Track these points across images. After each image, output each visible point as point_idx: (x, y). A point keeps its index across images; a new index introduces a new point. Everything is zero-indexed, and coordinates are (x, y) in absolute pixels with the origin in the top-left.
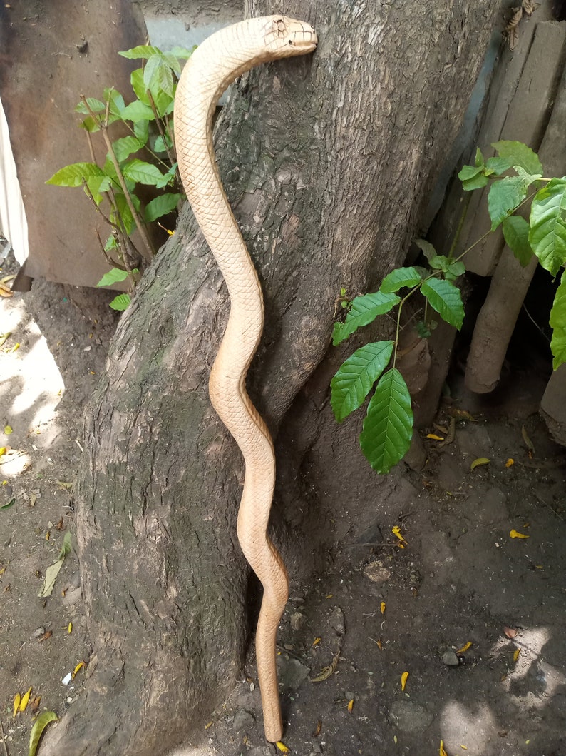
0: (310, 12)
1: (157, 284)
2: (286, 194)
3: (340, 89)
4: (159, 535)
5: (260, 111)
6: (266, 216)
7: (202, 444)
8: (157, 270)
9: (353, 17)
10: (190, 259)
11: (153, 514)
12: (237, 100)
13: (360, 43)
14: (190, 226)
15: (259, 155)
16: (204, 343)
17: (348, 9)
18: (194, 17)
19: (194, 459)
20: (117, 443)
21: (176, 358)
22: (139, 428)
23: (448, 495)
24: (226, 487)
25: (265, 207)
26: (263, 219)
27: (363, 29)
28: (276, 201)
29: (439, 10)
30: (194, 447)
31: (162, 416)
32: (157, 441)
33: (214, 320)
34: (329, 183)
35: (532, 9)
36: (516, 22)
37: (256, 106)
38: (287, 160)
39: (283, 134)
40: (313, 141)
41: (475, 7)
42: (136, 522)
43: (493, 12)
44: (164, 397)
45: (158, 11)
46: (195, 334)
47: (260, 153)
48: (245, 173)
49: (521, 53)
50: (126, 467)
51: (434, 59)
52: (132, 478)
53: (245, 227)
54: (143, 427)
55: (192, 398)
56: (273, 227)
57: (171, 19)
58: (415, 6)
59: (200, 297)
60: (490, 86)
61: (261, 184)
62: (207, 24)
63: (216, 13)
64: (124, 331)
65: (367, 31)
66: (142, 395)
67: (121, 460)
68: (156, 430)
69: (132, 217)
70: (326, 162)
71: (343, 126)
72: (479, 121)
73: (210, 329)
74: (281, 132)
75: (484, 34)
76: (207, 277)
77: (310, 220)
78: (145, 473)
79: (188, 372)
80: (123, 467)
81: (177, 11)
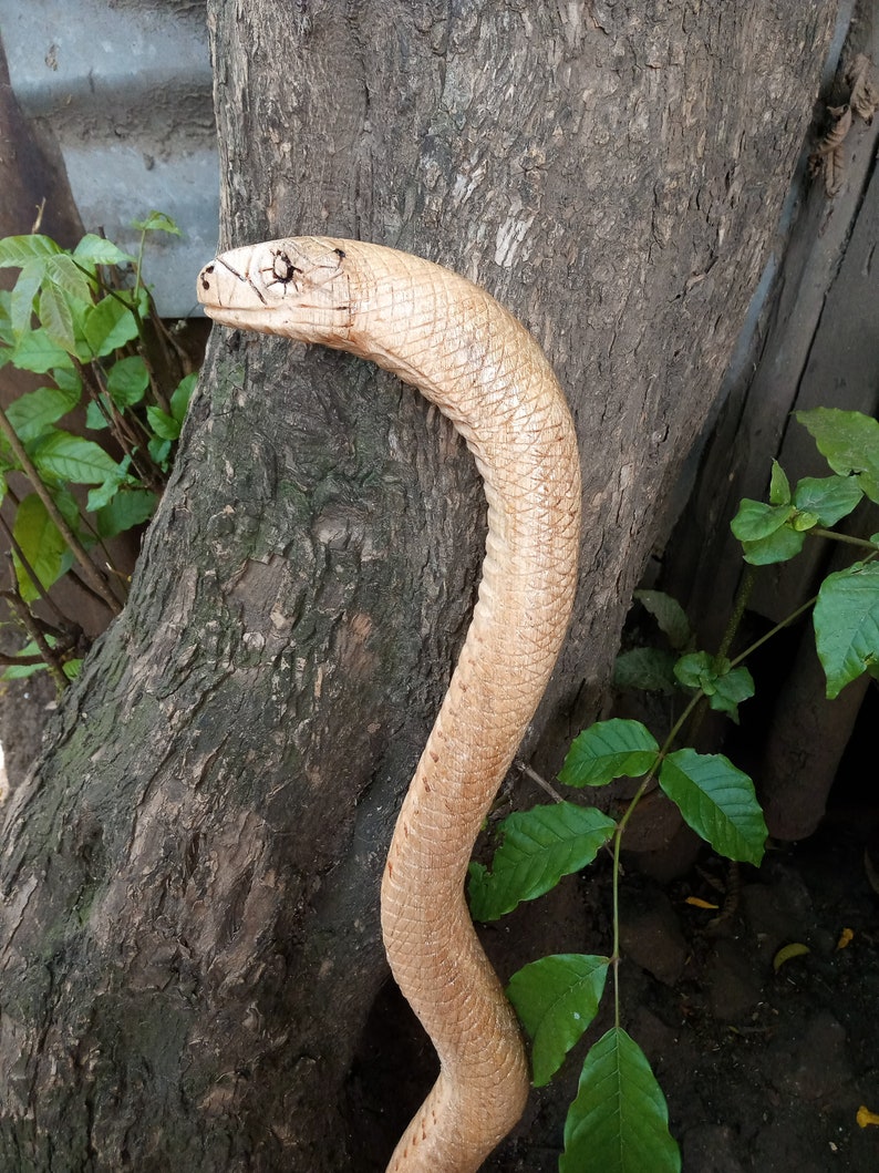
0: (358, 178)
1: (78, 738)
2: (339, 569)
5: (268, 394)
6: (298, 613)
7: (191, 1089)
8: (82, 701)
9: (456, 202)
10: (139, 697)
12: (221, 360)
13: (476, 262)
14: (140, 619)
15: (275, 486)
16: (169, 903)
17: (442, 183)
18: (163, 141)
19: (176, 1114)
20: (11, 1082)
21: (112, 928)
22: (52, 1058)
23: (731, 1033)
24: (256, 1159)
25: (294, 596)
26: (292, 620)
27: (481, 232)
28: (318, 585)
29: (670, 167)
30: (173, 1095)
31: (99, 1035)
32: (93, 1084)
33: (189, 851)
34: (433, 553)
35: (872, 110)
36: (840, 139)
37: (260, 379)
38: (332, 499)
39: (323, 444)
40: (389, 466)
41: (754, 131)
43: (796, 138)
44: (97, 998)
45: (87, 132)
46: (148, 883)
47: (277, 480)
48: (247, 520)
49: (848, 190)
50: (34, 1129)
51: (662, 275)
52: (52, 1149)
53: (253, 636)
54: (58, 1058)
55: (159, 1004)
56: (314, 640)
57: (116, 148)
58: (609, 163)
59: (158, 797)
60: (784, 258)
61: (282, 546)
62: (190, 154)
63: (207, 132)
64: (12, 839)
65: (491, 235)
66: (54, 989)
67: (22, 1113)
68: (89, 1061)
69: (63, 542)
70: (422, 509)
72: (761, 326)
73: (181, 872)
74: (316, 440)
75: (774, 187)
76: (172, 752)
77: (397, 621)
78: (76, 1142)
79: (141, 957)
80: (28, 1129)
81: (126, 131)
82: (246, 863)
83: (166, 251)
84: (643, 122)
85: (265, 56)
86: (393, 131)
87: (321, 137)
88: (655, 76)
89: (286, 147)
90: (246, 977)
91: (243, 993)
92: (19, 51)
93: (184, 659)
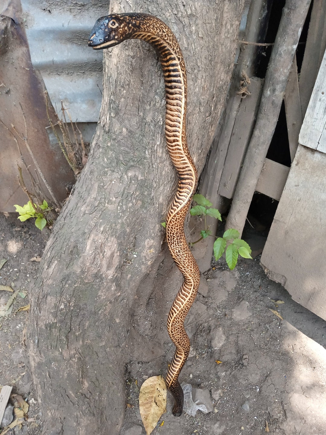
1: (66, 227)
2: (133, 182)
3: (158, 136)
4: (77, 357)
5: (116, 143)
6: (123, 192)
7: (98, 308)
10: (84, 214)
11: (73, 347)
12: (104, 135)
16: (96, 260)
17: (160, 101)
18: (70, 76)
19: (93, 316)
20: (51, 313)
21: (81, 268)
25: (122, 188)
28: (128, 185)
29: (202, 97)
30: (93, 310)
31: (75, 297)
32: (73, 310)
33: (100, 247)
34: (155, 177)
37: (114, 140)
38: (132, 166)
39: (129, 154)
40: (145, 158)
41: (218, 86)
42: (63, 353)
43: (227, 86)
44: (75, 287)
45: (50, 73)
46: (91, 255)
47: (118, 162)
48: (110, 172)
51: (201, 118)
52: (60, 330)
53: (113, 198)
54: (64, 304)
55: (91, 287)
56: (127, 198)
57: (58, 78)
59: (92, 236)
61: (119, 177)
62: (78, 80)
63: (82, 74)
64: (49, 252)
66: (63, 286)
67: (53, 321)
68: (72, 304)
70: (153, 167)
71: (160, 152)
73: (99, 252)
75: (223, 97)
76: (95, 225)
77: (146, 193)
78: (67, 326)
79: (88, 274)
80: (55, 324)
81: (60, 73)
82: (113, 250)
83: (72, 105)
84: (197, 89)
85: (121, 73)
86: (149, 90)
87: (132, 90)
88: (200, 81)
89: (125, 91)
90: (113, 277)
91: (112, 281)
92: (34, 53)
93: (96, 204)
